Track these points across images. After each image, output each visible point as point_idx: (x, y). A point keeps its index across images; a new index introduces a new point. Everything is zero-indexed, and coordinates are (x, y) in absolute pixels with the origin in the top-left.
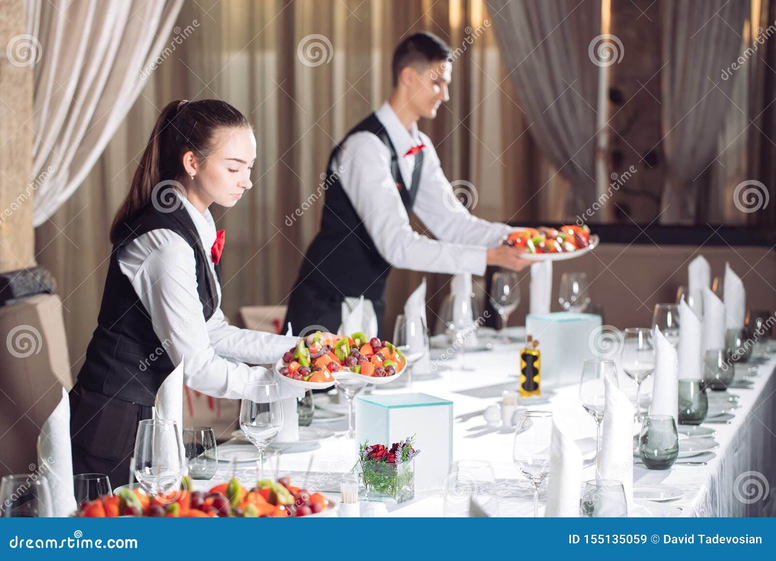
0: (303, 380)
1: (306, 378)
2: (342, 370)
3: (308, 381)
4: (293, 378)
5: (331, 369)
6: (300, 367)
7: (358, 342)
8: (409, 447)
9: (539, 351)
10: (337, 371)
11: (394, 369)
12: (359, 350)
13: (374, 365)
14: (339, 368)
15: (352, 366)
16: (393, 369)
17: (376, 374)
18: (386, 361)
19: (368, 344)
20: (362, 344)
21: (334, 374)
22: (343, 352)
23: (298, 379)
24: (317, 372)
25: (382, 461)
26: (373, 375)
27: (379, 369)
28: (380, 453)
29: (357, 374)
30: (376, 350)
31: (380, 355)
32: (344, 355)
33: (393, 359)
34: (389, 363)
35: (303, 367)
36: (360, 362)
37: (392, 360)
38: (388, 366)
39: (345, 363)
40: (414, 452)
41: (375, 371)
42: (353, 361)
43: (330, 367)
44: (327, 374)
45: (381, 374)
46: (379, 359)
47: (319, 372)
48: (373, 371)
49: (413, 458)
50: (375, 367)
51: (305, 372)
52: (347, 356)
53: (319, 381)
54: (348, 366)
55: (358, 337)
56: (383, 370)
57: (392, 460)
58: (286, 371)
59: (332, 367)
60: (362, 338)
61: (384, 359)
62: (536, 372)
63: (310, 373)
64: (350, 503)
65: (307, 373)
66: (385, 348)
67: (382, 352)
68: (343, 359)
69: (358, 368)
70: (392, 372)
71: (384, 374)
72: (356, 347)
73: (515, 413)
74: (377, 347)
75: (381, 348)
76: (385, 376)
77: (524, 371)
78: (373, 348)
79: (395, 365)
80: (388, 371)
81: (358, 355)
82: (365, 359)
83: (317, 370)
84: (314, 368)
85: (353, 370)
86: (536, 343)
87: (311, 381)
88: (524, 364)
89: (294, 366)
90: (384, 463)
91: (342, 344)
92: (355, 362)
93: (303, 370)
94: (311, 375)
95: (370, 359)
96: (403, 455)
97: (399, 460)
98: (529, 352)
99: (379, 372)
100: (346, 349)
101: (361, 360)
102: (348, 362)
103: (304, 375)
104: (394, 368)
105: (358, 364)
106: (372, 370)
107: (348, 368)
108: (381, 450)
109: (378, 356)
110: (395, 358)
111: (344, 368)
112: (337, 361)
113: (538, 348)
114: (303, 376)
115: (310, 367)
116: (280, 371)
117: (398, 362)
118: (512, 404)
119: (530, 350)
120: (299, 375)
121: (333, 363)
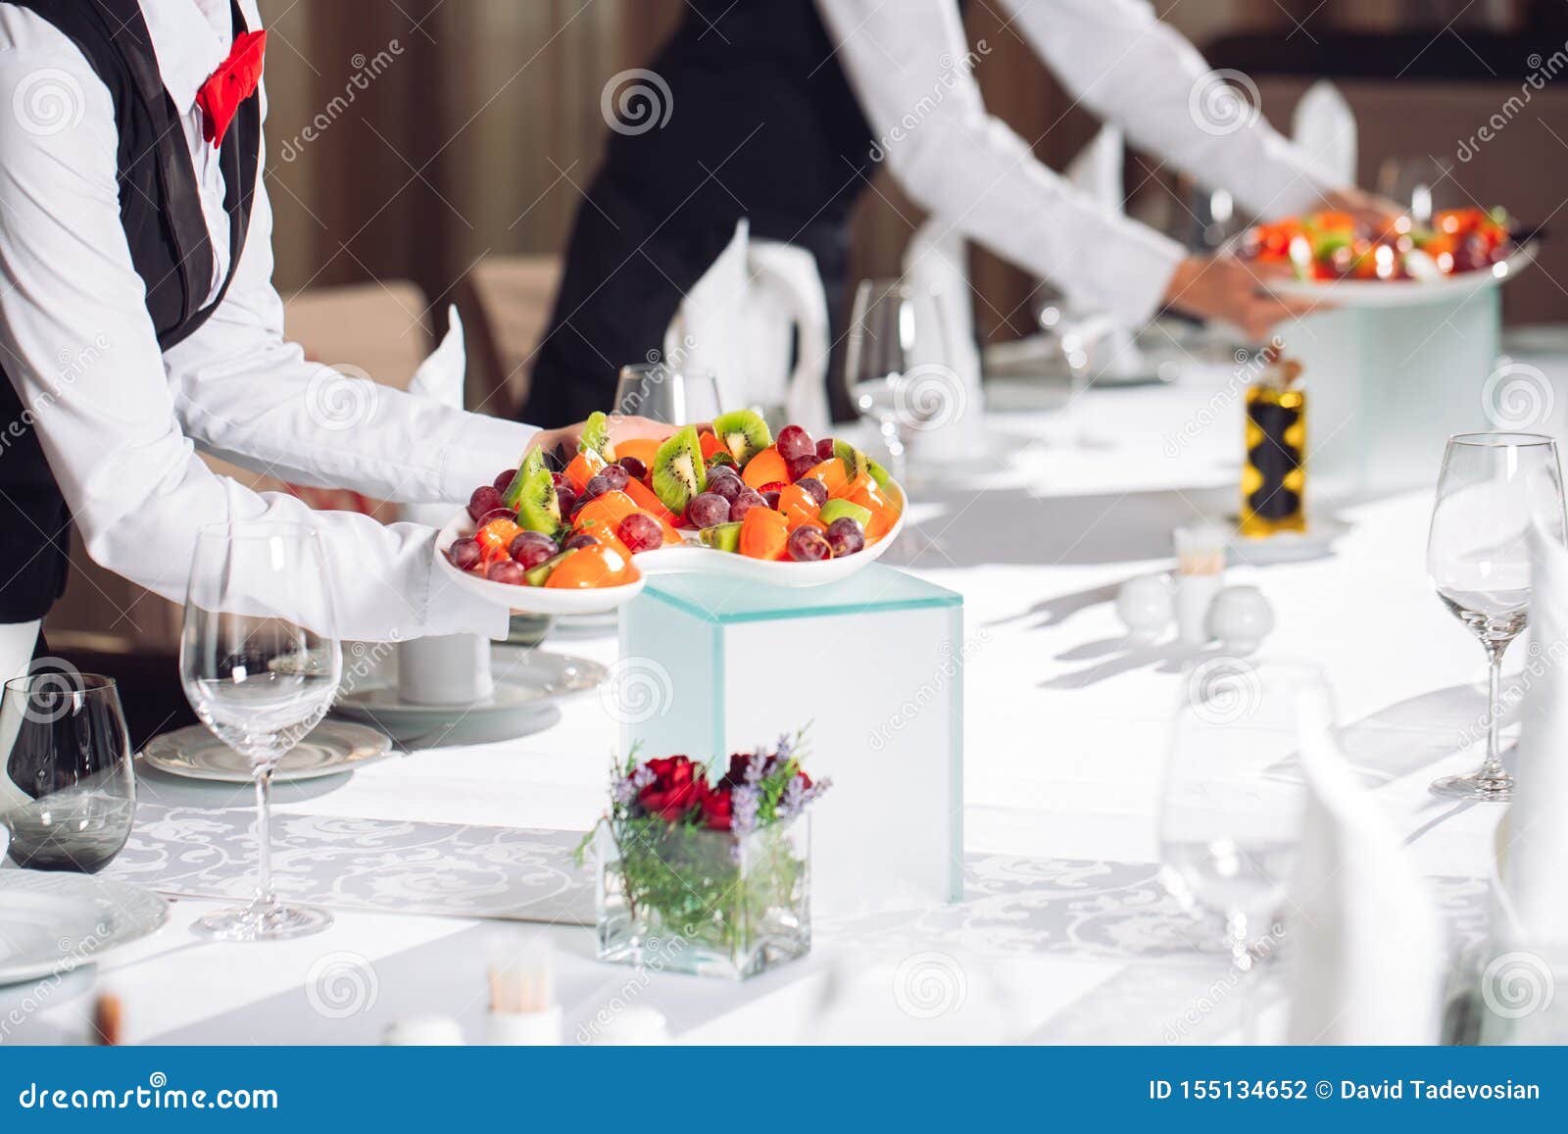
0: (524, 581)
1: (537, 575)
2: (671, 542)
3: (542, 584)
4: (489, 577)
5: (631, 540)
6: (518, 537)
7: (737, 445)
8: (788, 768)
9: (1301, 395)
10: (656, 547)
11: (857, 533)
12: (740, 472)
13: (785, 519)
14: (661, 534)
15: (710, 525)
16: (854, 531)
17: (792, 552)
18: (830, 503)
19: (773, 447)
20: (753, 451)
21: (641, 558)
22: (680, 479)
23: (507, 581)
24: (576, 550)
25: (683, 823)
26: (785, 557)
27: (803, 532)
28: (676, 794)
29: (725, 554)
30: (799, 468)
31: (812, 486)
32: (684, 494)
33: (858, 497)
34: (840, 510)
35: (530, 536)
36: (740, 512)
37: (852, 499)
38: (836, 522)
39: (688, 517)
40: (808, 784)
41: (790, 543)
42: (713, 510)
43: (629, 535)
44: (614, 559)
45: (810, 550)
46: (808, 499)
47: (584, 550)
48: (784, 542)
49: (807, 807)
50: (789, 528)
51: (534, 555)
52: (694, 490)
53: (582, 584)
54: (697, 528)
55: (740, 430)
56: (818, 536)
57: (718, 820)
58: (471, 553)
59: (634, 535)
60: (750, 431)
61: (823, 498)
62: (1291, 458)
63: (551, 556)
64: (518, 1010)
65: (542, 558)
66: (830, 461)
67: (820, 477)
68: (680, 502)
69: (728, 532)
70: (850, 540)
71: (823, 552)
72: (731, 464)
73: (1216, 600)
74: (802, 459)
75: (817, 463)
76: (826, 556)
77: (1255, 457)
78: (790, 464)
79: (862, 518)
80: (836, 539)
81: (733, 487)
82: (759, 500)
83: (579, 545)
84: (569, 537)
85: (714, 542)
86: (1292, 370)
87: (554, 586)
88: (1256, 436)
89: (498, 533)
90: (690, 830)
91: (678, 452)
92: (721, 513)
93: (528, 547)
94: (553, 564)
95: (774, 502)
96: (767, 799)
97: (747, 821)
98: (1269, 397)
99: (802, 542)
100: (691, 470)
101: (743, 505)
102: (698, 515)
103: (530, 565)
104: (860, 526)
105: (731, 519)
106: (779, 537)
107: (697, 535)
108: (682, 781)
109: (803, 490)
110: (864, 490)
111: (684, 534)
112: (659, 513)
113: (1300, 384)
114: (527, 568)
115: (555, 536)
116: (447, 555)
117: (873, 506)
118: (1209, 571)
119: (1274, 389)
120: (509, 565)
121: (637, 517)
